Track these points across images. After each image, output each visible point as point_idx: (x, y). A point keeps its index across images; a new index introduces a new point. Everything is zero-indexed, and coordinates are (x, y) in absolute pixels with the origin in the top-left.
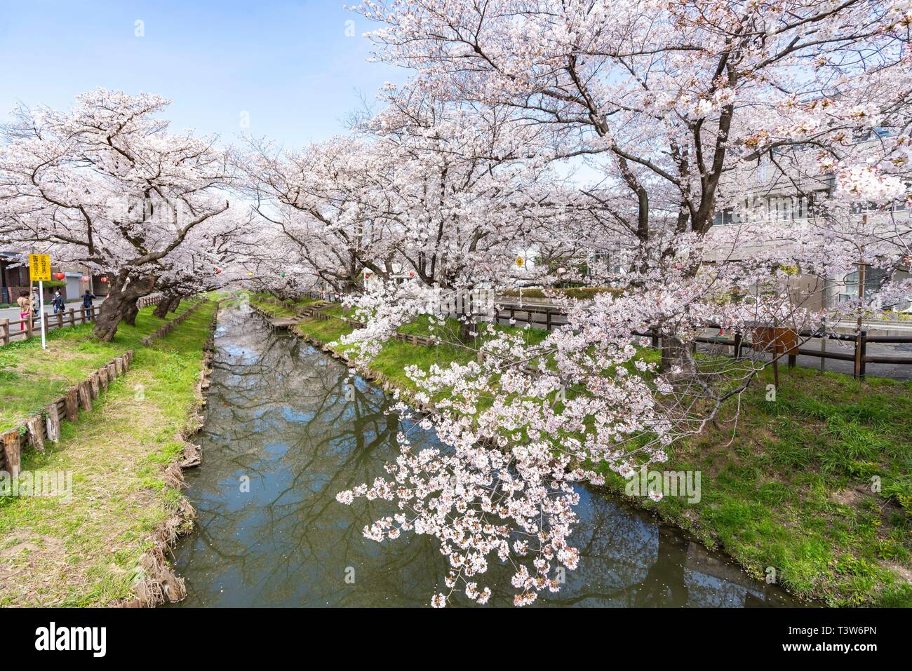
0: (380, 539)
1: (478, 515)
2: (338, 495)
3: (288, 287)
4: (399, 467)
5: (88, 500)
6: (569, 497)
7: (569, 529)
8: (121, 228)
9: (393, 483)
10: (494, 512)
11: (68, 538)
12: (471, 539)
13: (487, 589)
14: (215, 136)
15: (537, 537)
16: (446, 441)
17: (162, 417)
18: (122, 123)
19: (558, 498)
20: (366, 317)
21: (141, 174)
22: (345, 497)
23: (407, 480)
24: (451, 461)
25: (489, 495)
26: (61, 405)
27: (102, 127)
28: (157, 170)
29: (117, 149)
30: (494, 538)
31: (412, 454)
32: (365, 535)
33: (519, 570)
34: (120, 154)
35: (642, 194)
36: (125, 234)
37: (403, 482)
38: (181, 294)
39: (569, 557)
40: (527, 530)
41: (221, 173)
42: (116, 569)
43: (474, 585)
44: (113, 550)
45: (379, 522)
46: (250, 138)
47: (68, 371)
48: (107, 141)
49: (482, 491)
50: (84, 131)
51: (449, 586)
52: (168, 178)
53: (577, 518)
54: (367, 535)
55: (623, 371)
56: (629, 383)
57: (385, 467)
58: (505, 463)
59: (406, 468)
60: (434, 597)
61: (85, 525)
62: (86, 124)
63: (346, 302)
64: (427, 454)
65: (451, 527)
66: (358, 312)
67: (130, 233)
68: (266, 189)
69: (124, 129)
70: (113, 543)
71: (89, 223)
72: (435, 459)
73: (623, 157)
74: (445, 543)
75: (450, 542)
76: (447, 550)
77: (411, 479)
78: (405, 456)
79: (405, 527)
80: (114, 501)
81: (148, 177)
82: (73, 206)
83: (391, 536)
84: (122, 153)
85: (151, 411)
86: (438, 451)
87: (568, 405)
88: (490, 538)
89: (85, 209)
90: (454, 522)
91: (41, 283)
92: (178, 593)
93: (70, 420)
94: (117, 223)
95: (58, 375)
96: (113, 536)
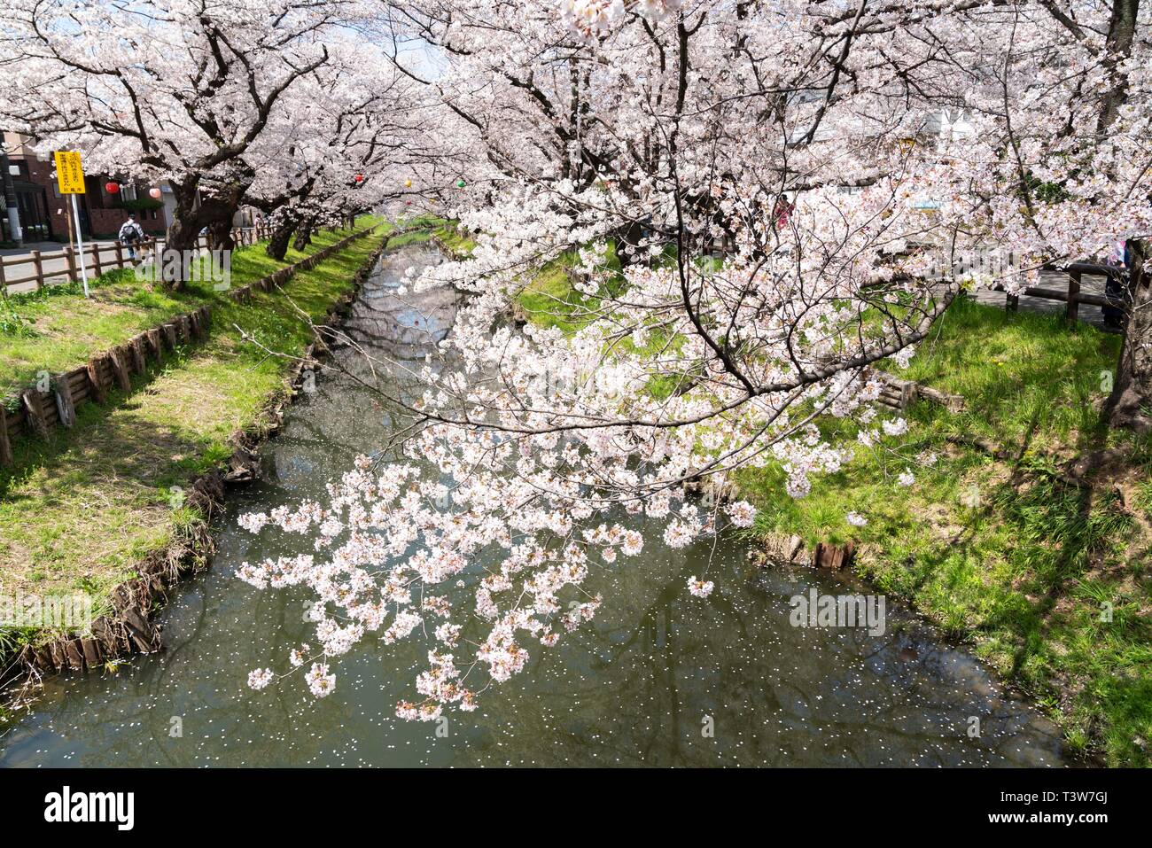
8: (186, 105)
17: (223, 408)
26: (79, 377)
36: (193, 116)
47: (104, 330)
67: (201, 115)
71: (134, 99)
82: (107, 72)
89: (124, 75)
91: (73, 197)
92: (149, 642)
93: (95, 400)
94: (179, 97)
95: (90, 335)
96: (96, 556)
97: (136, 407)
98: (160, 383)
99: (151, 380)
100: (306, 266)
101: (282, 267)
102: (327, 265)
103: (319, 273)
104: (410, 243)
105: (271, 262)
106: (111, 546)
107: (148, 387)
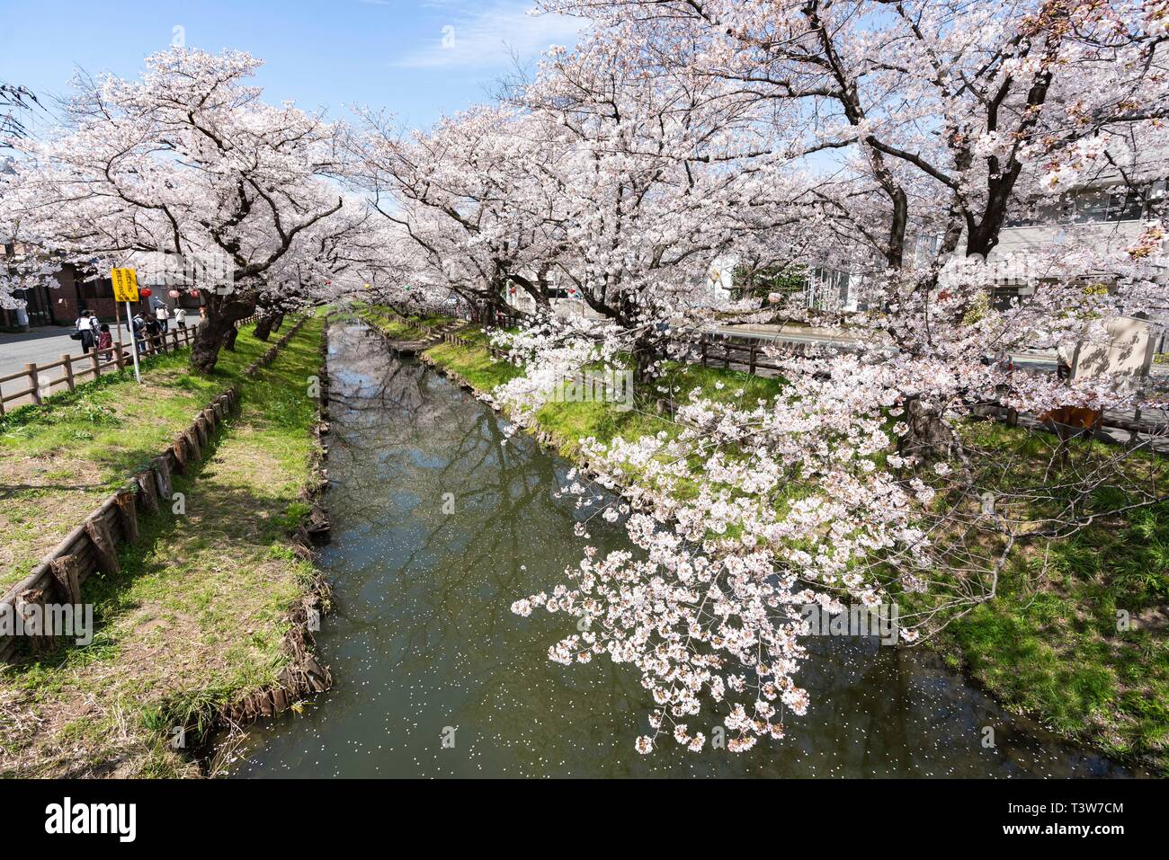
0: (568, 662)
1: (684, 641)
2: (514, 605)
3: (414, 301)
4: (583, 572)
5: (214, 571)
6: (796, 626)
7: (796, 665)
8: (212, 231)
9: (577, 592)
10: (704, 640)
11: (201, 615)
12: (677, 671)
13: (700, 735)
14: (322, 110)
15: (755, 670)
16: (640, 542)
17: (280, 470)
18: (205, 95)
19: (782, 626)
20: (523, 360)
21: (234, 164)
22: (521, 607)
23: (594, 589)
24: (646, 569)
25: (695, 616)
26: (169, 456)
27: (181, 100)
28: (252, 160)
29: (200, 129)
30: (703, 670)
31: (600, 557)
32: (551, 658)
33: (734, 708)
34: (204, 136)
35: (900, 199)
36: (217, 240)
37: (590, 593)
38: (285, 310)
39: (797, 700)
40: (743, 662)
41: (329, 158)
42: (255, 653)
43: (684, 727)
44: (250, 631)
45: (563, 641)
46: (366, 111)
47: (170, 413)
48: (187, 119)
49: (687, 610)
50: (159, 106)
51: (653, 725)
52: (267, 170)
53: (806, 653)
54: (553, 657)
55: (869, 466)
56: (877, 483)
57: (566, 572)
58: (714, 575)
59: (592, 575)
60: (638, 740)
61: (215, 600)
62: (161, 97)
63: (496, 339)
64: (616, 558)
65: (654, 656)
66: (512, 353)
67: (225, 239)
68: (385, 177)
69: (208, 102)
70: (247, 622)
71: (176, 227)
72: (626, 565)
73: (877, 148)
74: (646, 675)
75: (652, 673)
76: (649, 684)
77: (599, 588)
78: (590, 559)
79: (596, 649)
80: (242, 573)
81: (242, 169)
82: (156, 206)
83: (580, 659)
84: (207, 133)
85: (266, 461)
86: (630, 555)
87: (794, 507)
88: (699, 670)
89: (169, 210)
90: (657, 649)
91: (128, 304)
92: (323, 681)
93: (181, 473)
94: (207, 225)
95: (160, 418)
96: (248, 614)
97: (213, 475)
98: (221, 453)
99: (214, 452)
100: (283, 344)
101: (268, 347)
102: (295, 342)
103: (291, 349)
104: (339, 320)
105: (258, 342)
106: (255, 603)
107: (214, 457)
